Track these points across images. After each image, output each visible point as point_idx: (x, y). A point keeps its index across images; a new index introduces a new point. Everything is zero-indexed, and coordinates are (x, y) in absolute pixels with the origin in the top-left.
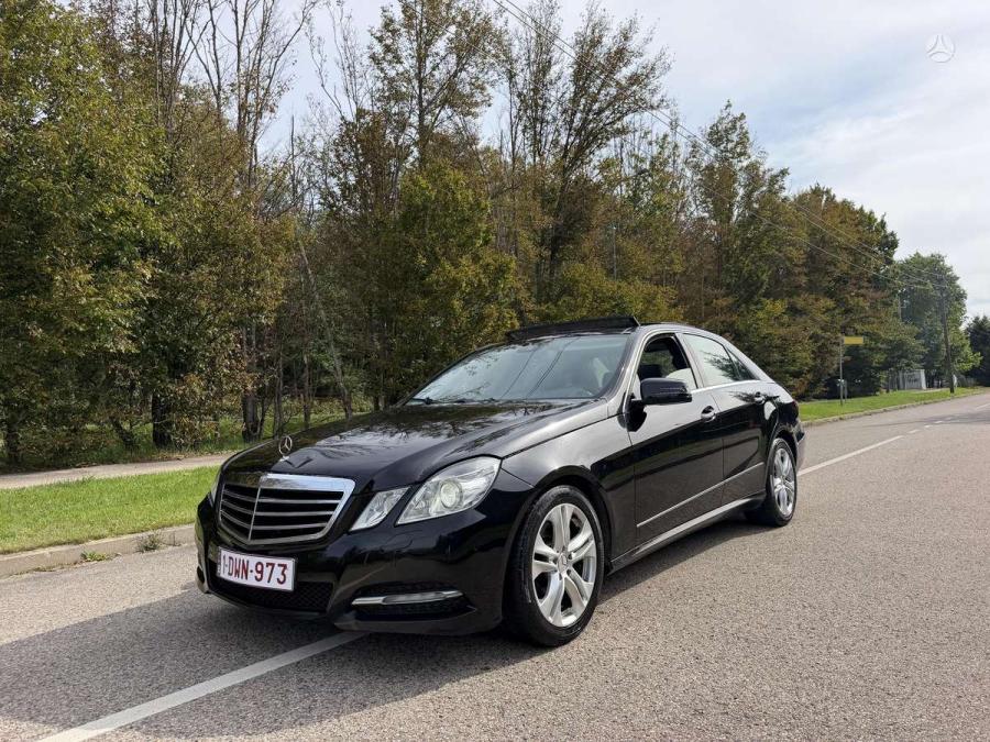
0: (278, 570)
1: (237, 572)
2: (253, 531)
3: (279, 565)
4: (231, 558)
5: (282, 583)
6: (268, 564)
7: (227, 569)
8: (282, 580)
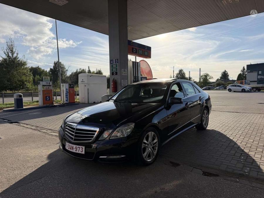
0: (81, 149)
1: (71, 148)
2: (74, 139)
3: (81, 148)
4: (69, 145)
5: (82, 152)
6: (78, 147)
7: (68, 147)
8: (82, 151)
